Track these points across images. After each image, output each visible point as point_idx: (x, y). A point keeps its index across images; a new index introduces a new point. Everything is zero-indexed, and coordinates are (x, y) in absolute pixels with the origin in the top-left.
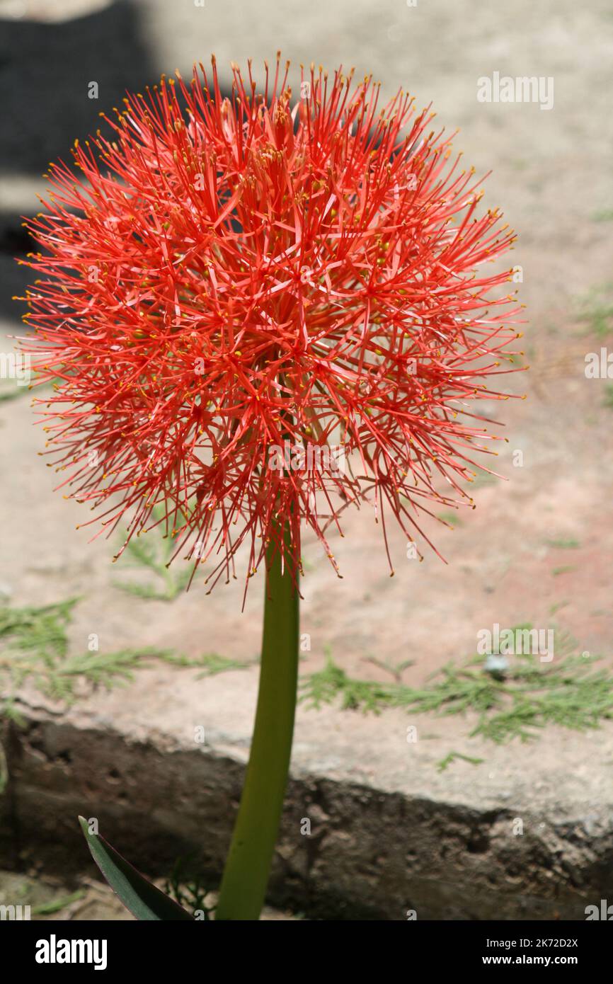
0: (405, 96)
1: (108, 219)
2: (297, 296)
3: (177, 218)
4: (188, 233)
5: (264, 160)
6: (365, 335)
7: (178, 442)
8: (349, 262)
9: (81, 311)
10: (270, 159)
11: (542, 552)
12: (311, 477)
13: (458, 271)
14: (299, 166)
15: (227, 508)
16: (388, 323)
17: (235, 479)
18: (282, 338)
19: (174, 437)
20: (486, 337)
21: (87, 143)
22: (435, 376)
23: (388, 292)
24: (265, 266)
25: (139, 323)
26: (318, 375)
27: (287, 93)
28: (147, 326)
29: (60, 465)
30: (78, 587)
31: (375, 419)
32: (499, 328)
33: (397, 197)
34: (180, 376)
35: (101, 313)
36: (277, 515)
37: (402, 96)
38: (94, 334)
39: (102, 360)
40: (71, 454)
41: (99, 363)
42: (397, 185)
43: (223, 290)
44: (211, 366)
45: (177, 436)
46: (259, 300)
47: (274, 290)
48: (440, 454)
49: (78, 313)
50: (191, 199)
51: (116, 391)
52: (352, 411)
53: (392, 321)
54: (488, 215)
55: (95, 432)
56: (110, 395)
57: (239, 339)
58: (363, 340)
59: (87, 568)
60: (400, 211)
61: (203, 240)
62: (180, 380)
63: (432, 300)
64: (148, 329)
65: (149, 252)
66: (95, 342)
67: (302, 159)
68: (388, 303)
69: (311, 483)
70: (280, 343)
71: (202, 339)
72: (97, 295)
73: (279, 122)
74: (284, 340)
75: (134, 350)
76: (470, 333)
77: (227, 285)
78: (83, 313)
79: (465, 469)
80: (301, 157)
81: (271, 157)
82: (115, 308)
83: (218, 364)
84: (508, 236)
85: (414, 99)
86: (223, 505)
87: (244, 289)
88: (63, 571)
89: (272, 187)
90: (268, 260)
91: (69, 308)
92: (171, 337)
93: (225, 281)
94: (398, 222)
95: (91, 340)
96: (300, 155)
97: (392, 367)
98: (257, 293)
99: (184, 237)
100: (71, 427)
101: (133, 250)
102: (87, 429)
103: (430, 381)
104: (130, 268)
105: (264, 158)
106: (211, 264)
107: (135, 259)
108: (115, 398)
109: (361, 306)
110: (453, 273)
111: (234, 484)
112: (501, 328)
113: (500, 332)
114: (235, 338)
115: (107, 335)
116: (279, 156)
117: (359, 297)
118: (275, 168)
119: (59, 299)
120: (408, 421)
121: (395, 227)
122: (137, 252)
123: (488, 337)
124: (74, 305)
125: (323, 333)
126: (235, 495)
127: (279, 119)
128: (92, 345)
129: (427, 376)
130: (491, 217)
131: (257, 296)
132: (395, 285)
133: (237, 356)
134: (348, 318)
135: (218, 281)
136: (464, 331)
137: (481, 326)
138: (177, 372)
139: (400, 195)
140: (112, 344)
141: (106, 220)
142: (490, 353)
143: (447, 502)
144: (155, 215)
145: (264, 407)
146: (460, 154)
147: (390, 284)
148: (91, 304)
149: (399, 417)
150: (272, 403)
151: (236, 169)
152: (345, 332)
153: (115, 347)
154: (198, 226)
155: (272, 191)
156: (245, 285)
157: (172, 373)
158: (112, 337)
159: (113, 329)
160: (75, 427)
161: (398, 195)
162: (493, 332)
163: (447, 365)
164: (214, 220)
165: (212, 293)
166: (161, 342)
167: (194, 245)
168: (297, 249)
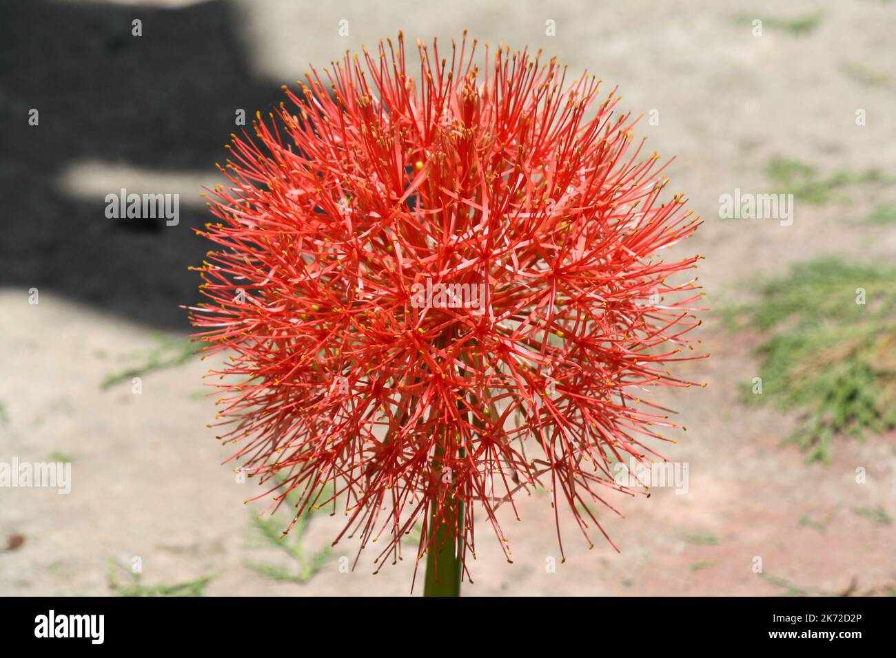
0: (590, 79)
1: (290, 192)
2: (483, 274)
3: (363, 191)
4: (373, 207)
5: (453, 137)
6: (550, 317)
7: (354, 419)
8: (537, 242)
9: (260, 283)
10: (458, 136)
11: (680, 547)
12: (488, 458)
13: (643, 255)
14: (487, 145)
15: (401, 488)
16: (572, 305)
17: (410, 457)
18: (467, 317)
19: (352, 414)
20: (667, 324)
21: (271, 114)
22: (615, 361)
23: (573, 273)
24: (452, 243)
25: (319, 297)
26: (502, 354)
27: (474, 71)
28: (329, 300)
29: (230, 437)
30: (209, 566)
31: (554, 402)
32: (682, 314)
33: (583, 179)
34: (361, 351)
35: (282, 284)
36: (453, 495)
37: (587, 78)
38: (274, 306)
39: (280, 332)
40: (241, 427)
41: (277, 335)
42: (583, 168)
43: (407, 266)
44: (393, 342)
45: (354, 413)
46: (445, 276)
47: (460, 267)
48: (618, 439)
49: (257, 285)
50: (377, 173)
51: (293, 364)
52: (533, 393)
53: (576, 303)
54: (674, 201)
55: (268, 405)
56: (287, 368)
57: (423, 316)
58: (548, 321)
59: (218, 547)
60: (587, 193)
61: (389, 215)
62: (361, 356)
63: (617, 284)
64: (329, 303)
65: (333, 225)
66: (273, 315)
67: (490, 137)
68: (572, 284)
69: (489, 466)
70: (463, 321)
71: (385, 314)
72: (276, 267)
73: (468, 99)
74: (468, 319)
75: (313, 323)
76: (650, 319)
77: (413, 261)
78: (262, 284)
79: (643, 456)
80: (489, 135)
81: (461, 134)
82: (296, 281)
83: (401, 340)
84: (693, 222)
85: (600, 82)
86: (397, 485)
87: (429, 266)
88: (194, 550)
89: (459, 164)
90: (455, 237)
91: (246, 279)
92: (352, 311)
93: (412, 256)
94: (586, 204)
95: (269, 312)
96: (488, 133)
97: (574, 350)
98: (442, 270)
99: (369, 212)
100: (242, 400)
101: (315, 223)
102: (257, 403)
103: (609, 365)
104: (313, 241)
105: (453, 135)
106: (396, 238)
107: (320, 231)
108: (293, 373)
109: (545, 287)
110: (638, 257)
111: (408, 462)
112: (685, 314)
113: (682, 318)
114: (420, 314)
115: (286, 308)
116: (470, 133)
117: (544, 278)
118: (465, 146)
119: (236, 270)
120: (589, 405)
121: (582, 209)
122: (320, 224)
123: (668, 324)
124: (251, 277)
125: (508, 313)
126: (408, 475)
127: (468, 96)
128: (271, 316)
129: (607, 360)
130: (676, 202)
131: (442, 273)
132: (581, 267)
133: (419, 333)
134: (533, 298)
135: (404, 256)
136: (644, 317)
137: (660, 311)
138: (358, 347)
139: (586, 178)
140: (290, 317)
141: (287, 193)
142: (670, 340)
143: (623, 489)
144: (340, 188)
145: (445, 385)
146: (644, 139)
147: (575, 267)
148: (271, 275)
149: (579, 400)
150: (454, 382)
151: (422, 145)
152: (528, 314)
153: (294, 320)
154: (384, 200)
155: (460, 169)
156: (430, 262)
157: (353, 349)
158: (291, 309)
159: (294, 301)
160: (246, 400)
161: (584, 177)
162: (676, 318)
163: (629, 349)
164: (400, 195)
165: (397, 268)
166: (343, 317)
167: (378, 220)
168: (484, 227)
